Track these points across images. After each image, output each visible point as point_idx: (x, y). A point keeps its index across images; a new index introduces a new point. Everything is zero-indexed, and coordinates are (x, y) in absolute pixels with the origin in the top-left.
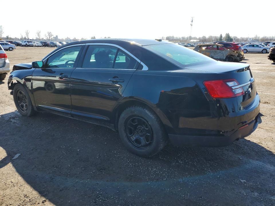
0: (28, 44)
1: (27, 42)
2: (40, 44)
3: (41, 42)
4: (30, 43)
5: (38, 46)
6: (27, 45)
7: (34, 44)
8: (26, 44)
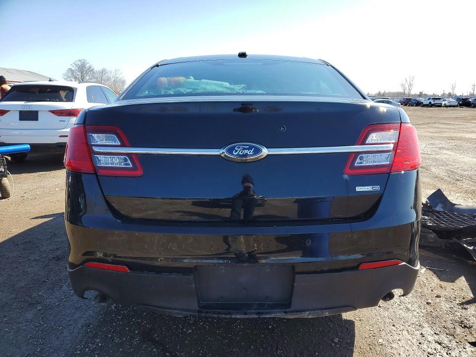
0: (433, 103)
1: (433, 99)
2: (455, 103)
3: (458, 99)
4: (437, 102)
5: (450, 106)
6: (430, 105)
7: (443, 103)
8: (430, 103)
